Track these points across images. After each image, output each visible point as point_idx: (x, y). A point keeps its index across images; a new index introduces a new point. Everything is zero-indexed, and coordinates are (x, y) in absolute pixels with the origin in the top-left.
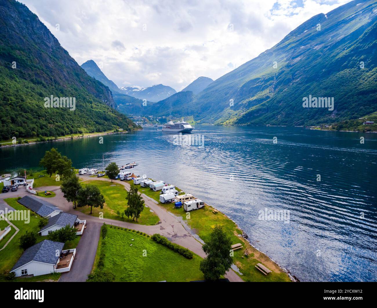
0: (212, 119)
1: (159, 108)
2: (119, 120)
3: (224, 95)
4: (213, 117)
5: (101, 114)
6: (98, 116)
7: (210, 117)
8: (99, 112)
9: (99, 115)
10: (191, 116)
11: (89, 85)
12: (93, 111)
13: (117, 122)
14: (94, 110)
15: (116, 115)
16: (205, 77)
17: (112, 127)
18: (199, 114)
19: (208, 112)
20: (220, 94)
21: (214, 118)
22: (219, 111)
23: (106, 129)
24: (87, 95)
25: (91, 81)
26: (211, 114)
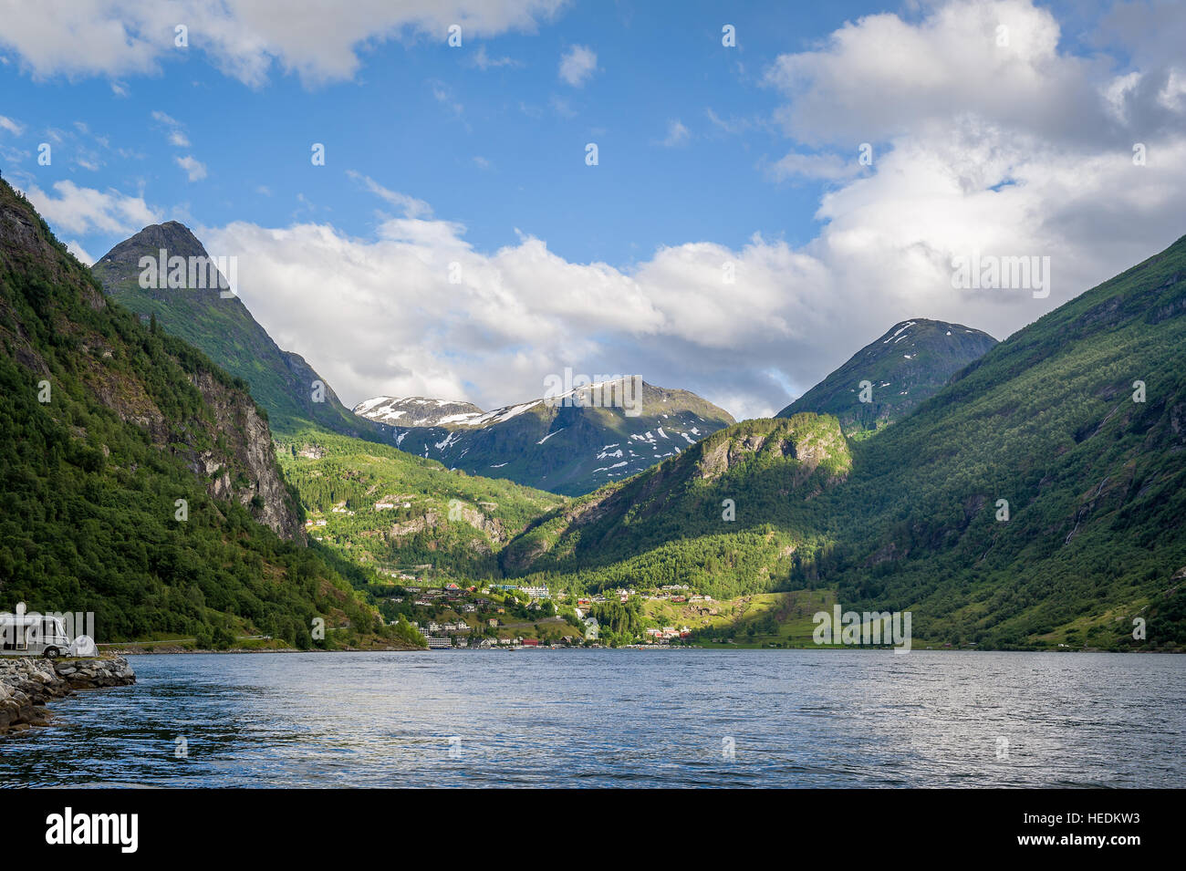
0: (978, 608)
1: (603, 534)
2: (258, 583)
3: (1068, 438)
4: (981, 599)
5: (141, 537)
6: (122, 549)
7: (958, 598)
8: (136, 524)
9: (132, 541)
10: (822, 592)
11: (105, 363)
12: (93, 515)
13: (245, 593)
14: (103, 510)
15: (244, 545)
16: (942, 326)
17: (197, 615)
18: (886, 571)
19: (942, 558)
20: (1032, 430)
21: (994, 601)
22: (1029, 550)
23: (147, 623)
24: (79, 422)
25: (124, 338)
26: (971, 579)
